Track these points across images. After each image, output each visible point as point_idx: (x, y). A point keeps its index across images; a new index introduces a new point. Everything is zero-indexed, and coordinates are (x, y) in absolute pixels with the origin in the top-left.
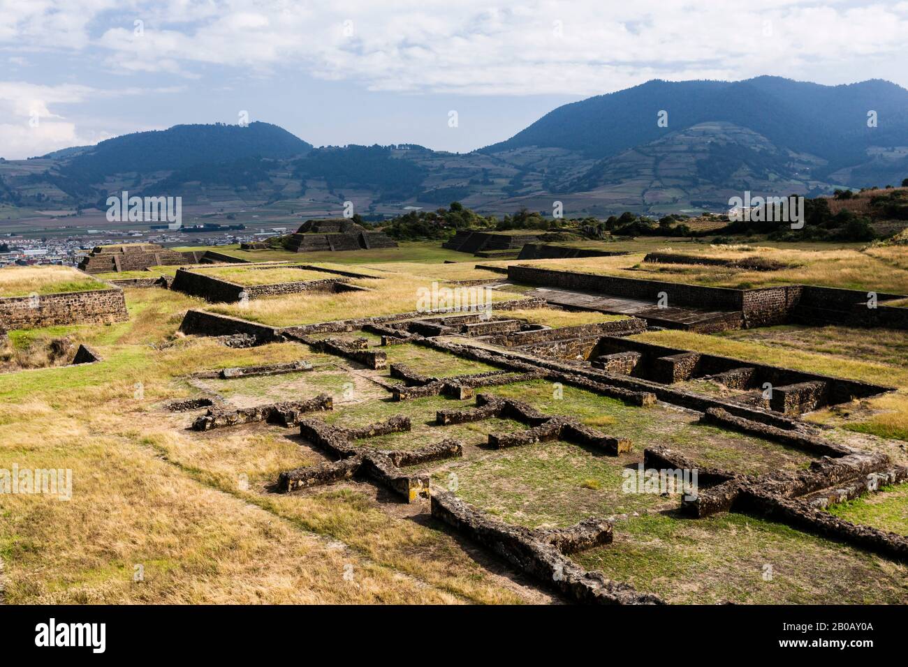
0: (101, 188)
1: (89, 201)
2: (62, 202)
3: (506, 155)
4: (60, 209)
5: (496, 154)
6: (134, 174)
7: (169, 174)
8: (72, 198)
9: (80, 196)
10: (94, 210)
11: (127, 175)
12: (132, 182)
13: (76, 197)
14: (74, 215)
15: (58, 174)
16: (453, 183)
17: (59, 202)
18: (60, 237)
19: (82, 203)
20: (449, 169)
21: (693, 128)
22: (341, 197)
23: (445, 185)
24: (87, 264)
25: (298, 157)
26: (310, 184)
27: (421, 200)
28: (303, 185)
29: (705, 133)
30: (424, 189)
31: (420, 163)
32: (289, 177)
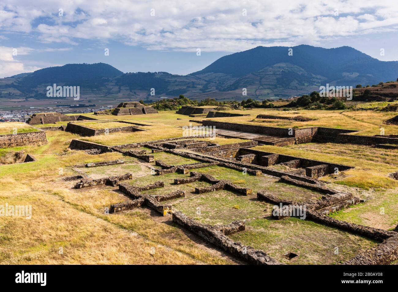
0: (36, 90)
1: (31, 95)
3: (201, 76)
4: (18, 99)
5: (197, 76)
8: (23, 94)
9: (27, 93)
11: (46, 84)
13: (25, 93)
14: (24, 101)
15: (17, 84)
16: (180, 87)
17: (18, 96)
18: (18, 110)
19: (27, 96)
20: (179, 82)
21: (275, 65)
22: (135, 93)
23: (177, 88)
24: (30, 121)
25: (117, 77)
26: (122, 88)
27: (167, 94)
28: (119, 88)
29: (279, 67)
30: (169, 89)
31: (167, 79)
32: (113, 85)
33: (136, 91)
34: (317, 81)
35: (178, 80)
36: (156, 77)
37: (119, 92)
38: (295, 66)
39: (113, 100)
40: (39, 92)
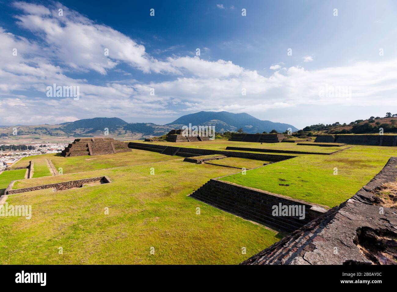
0: (75, 131)
1: (71, 135)
2: (64, 135)
3: (172, 126)
4: (63, 137)
5: (170, 125)
6: (84, 129)
7: (93, 129)
8: (66, 134)
9: (69, 134)
10: (72, 137)
11: (82, 129)
12: (83, 130)
13: (67, 134)
14: (67, 138)
15: (63, 128)
16: (161, 131)
17: (63, 135)
18: (62, 143)
19: (69, 135)
20: (160, 128)
21: (212, 121)
22: (135, 134)
23: (159, 132)
24: (71, 148)
25: (125, 125)
26: (127, 131)
27: (154, 135)
28: (126, 132)
29: (214, 122)
30: (154, 132)
31: (153, 127)
32: (122, 130)
33: (136, 133)
34: (233, 129)
35: (160, 127)
36: (147, 125)
37: (126, 133)
38: (222, 121)
39: (122, 138)
40: (77, 133)
